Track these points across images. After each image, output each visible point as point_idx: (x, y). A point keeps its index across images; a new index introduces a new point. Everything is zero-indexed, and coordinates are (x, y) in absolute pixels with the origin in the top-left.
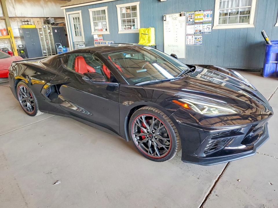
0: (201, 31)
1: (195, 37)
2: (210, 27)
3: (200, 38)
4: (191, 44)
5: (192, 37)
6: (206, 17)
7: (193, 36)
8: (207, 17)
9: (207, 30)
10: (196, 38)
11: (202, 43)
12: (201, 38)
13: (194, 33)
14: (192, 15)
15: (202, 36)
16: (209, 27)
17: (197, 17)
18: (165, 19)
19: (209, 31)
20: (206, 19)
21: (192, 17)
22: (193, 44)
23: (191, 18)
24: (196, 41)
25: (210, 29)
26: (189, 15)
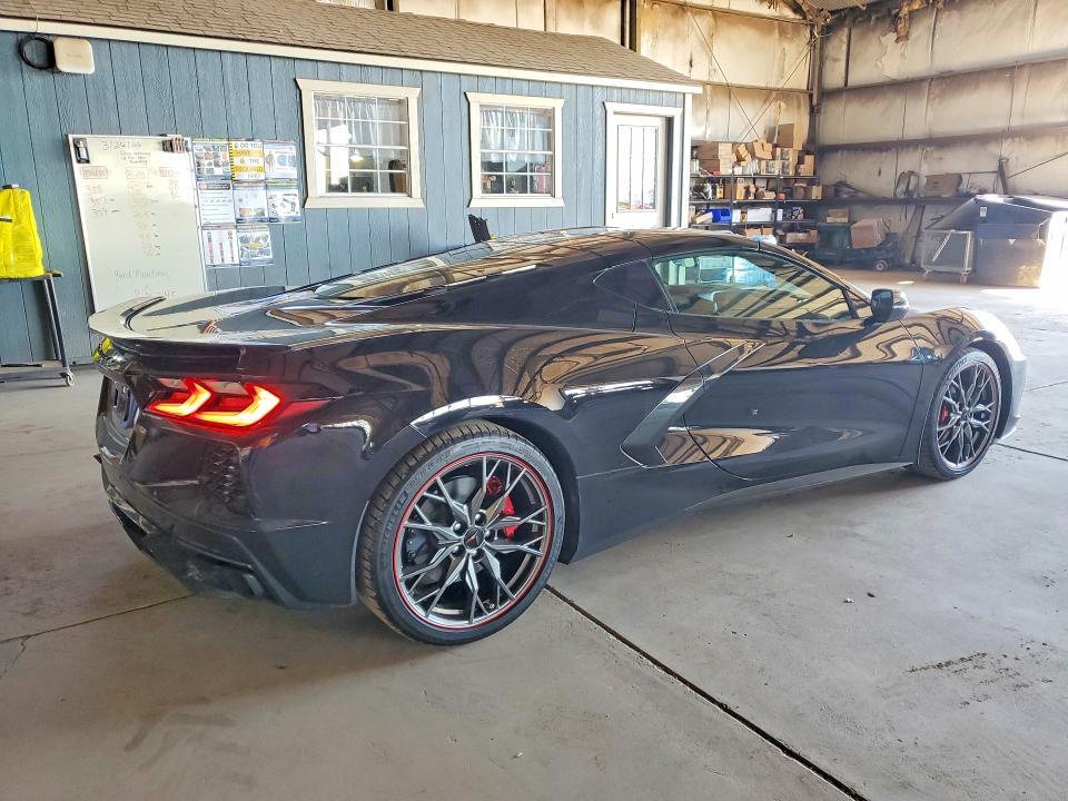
0: (263, 214)
1: (241, 235)
2: (297, 201)
3: (261, 241)
4: (228, 261)
5: (230, 234)
6: (276, 165)
7: (234, 231)
8: (281, 164)
9: (286, 210)
10: (244, 240)
11: (271, 257)
12: (265, 239)
13: (234, 221)
14: (221, 153)
15: (268, 233)
16: (290, 198)
17: (242, 161)
18: (84, 155)
19: (294, 214)
20: (276, 171)
21: (221, 160)
22: (237, 262)
23: (217, 165)
24: (247, 251)
25: (298, 208)
26: (204, 151)
